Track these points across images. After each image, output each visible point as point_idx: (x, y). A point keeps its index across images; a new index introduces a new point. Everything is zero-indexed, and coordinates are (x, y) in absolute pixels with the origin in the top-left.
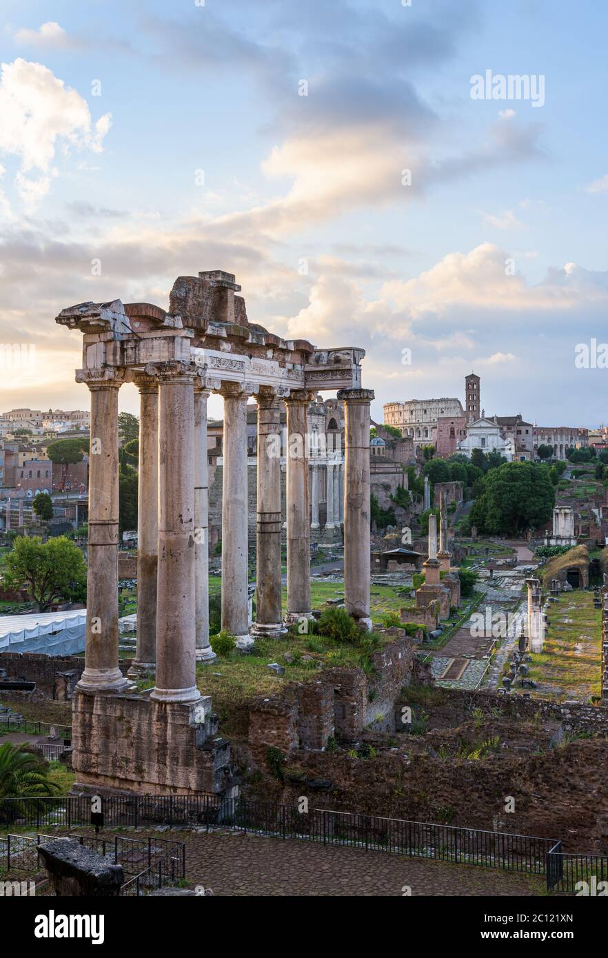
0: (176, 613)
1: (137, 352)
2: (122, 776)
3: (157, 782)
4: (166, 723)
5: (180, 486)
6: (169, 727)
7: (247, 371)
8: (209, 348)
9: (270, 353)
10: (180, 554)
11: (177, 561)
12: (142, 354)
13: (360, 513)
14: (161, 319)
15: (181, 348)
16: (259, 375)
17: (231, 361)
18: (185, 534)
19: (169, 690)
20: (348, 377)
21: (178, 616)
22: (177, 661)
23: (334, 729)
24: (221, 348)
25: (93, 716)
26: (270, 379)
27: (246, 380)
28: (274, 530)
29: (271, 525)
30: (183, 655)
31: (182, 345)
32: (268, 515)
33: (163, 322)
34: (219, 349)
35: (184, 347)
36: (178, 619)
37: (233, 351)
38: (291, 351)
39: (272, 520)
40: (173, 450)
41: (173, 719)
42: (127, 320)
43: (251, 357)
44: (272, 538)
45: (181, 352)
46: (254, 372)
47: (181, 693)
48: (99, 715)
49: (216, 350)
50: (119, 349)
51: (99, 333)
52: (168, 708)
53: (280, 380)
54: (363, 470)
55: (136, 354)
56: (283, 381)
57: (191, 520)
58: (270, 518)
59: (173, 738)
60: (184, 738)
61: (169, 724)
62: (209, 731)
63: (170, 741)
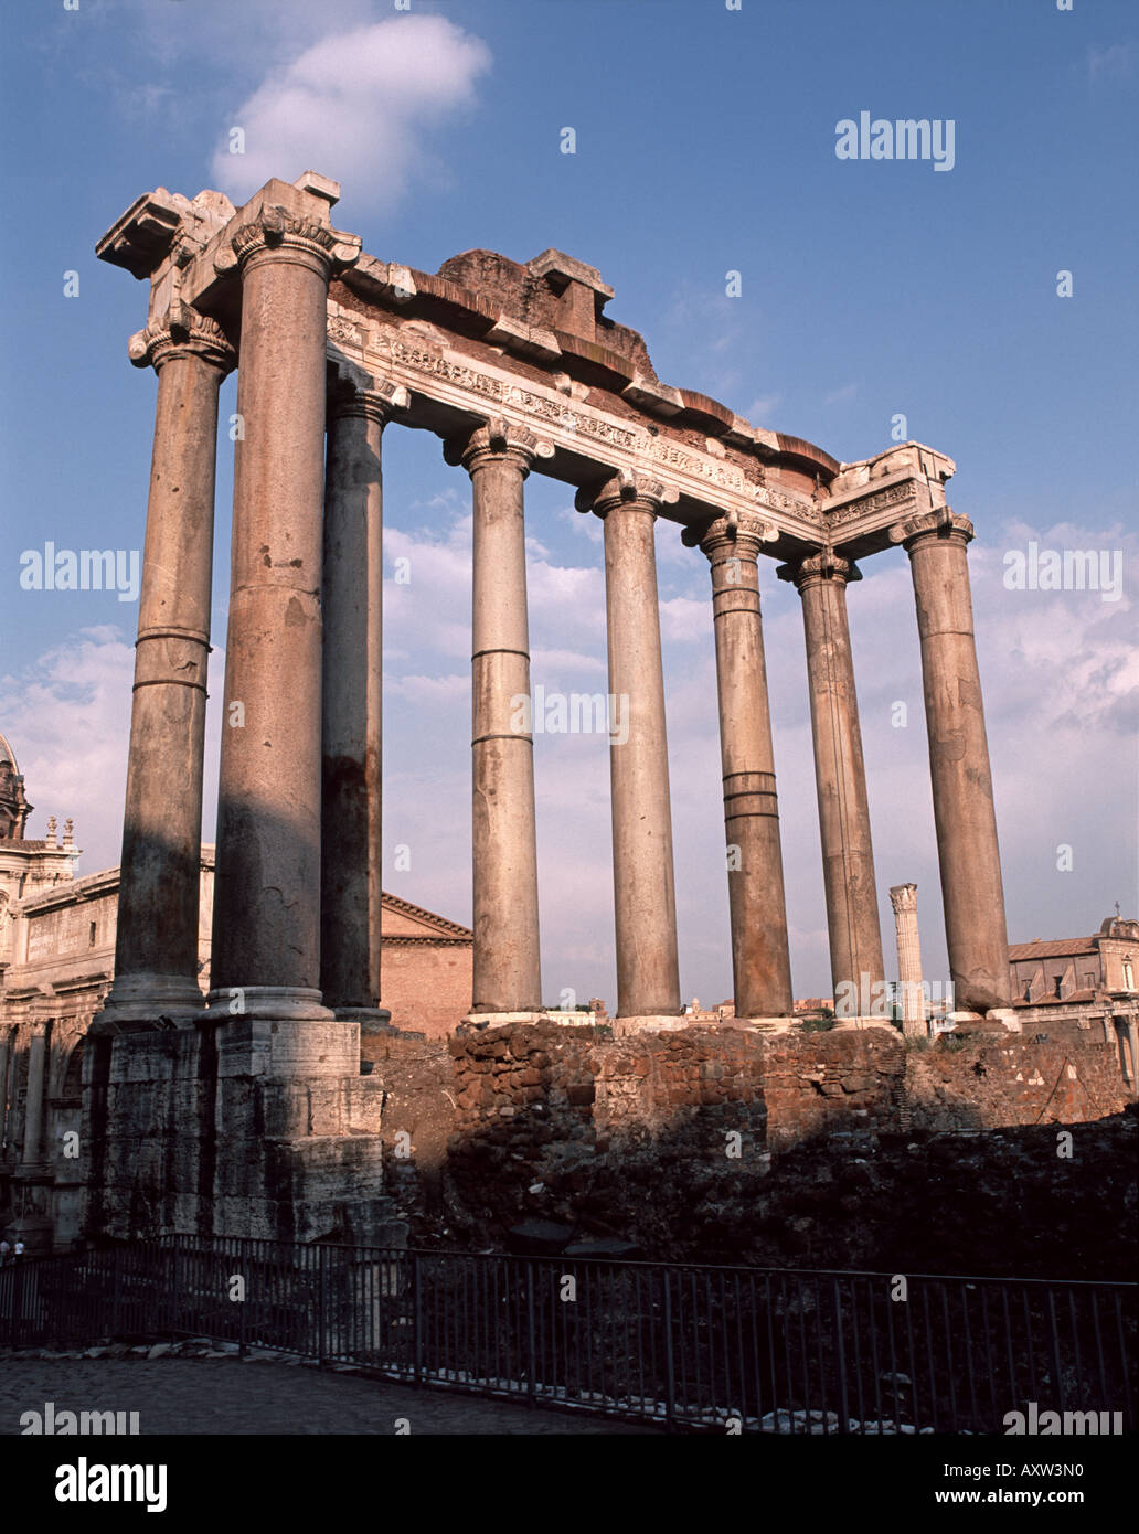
0: (246, 787)
4: (214, 1078)
6: (219, 1088)
7: (642, 454)
8: (519, 374)
13: (961, 771)
17: (592, 420)
18: (275, 591)
20: (907, 497)
22: (245, 909)
24: (559, 384)
25: (110, 1090)
26: (717, 493)
28: (755, 810)
29: (750, 797)
30: (261, 898)
32: (740, 778)
36: (249, 801)
39: (750, 789)
41: (226, 1064)
43: (654, 432)
44: (753, 826)
46: (667, 462)
48: (117, 1086)
52: (218, 1032)
53: (749, 506)
54: (960, 680)
57: (296, 562)
58: (745, 782)
59: (225, 1120)
60: (244, 1113)
61: (219, 1082)
62: (344, 1115)
63: (219, 1128)
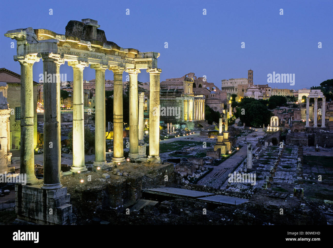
2: (31, 217)
3: (43, 220)
5: (51, 103)
8: (83, 50)
9: (116, 53)
10: (51, 131)
12: (37, 49)
18: (53, 122)
19: (47, 185)
21: (50, 155)
22: (50, 173)
24: (90, 50)
25: (22, 193)
30: (53, 171)
35: (54, 47)
36: (50, 156)
40: (48, 88)
41: (49, 196)
47: (52, 186)
48: (24, 193)
50: (30, 47)
51: (22, 41)
52: (47, 191)
55: (35, 49)
57: (56, 117)
59: (48, 204)
60: (52, 204)
61: (47, 198)
62: (65, 201)
63: (47, 204)
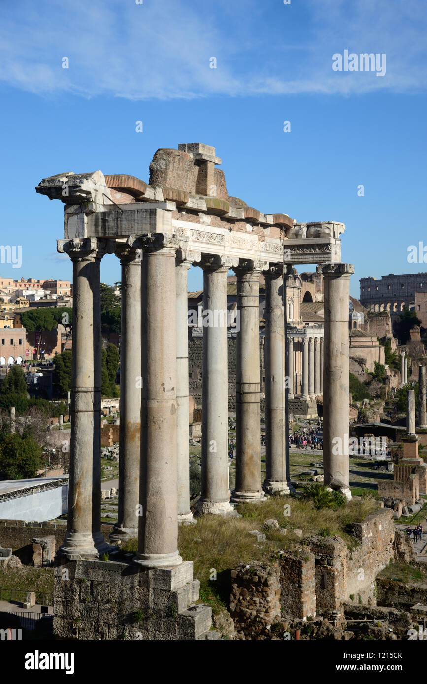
0: (159, 479)
1: (119, 223)
4: (148, 588)
6: (151, 591)
7: (227, 244)
8: (189, 221)
9: (249, 227)
10: (162, 421)
11: (160, 428)
12: (123, 226)
14: (142, 191)
15: (163, 221)
16: (238, 248)
17: (211, 234)
18: (167, 402)
21: (160, 482)
22: (160, 525)
23: (315, 598)
24: (201, 221)
25: (75, 581)
26: (250, 252)
27: (226, 253)
31: (163, 218)
33: (144, 194)
34: (200, 223)
35: (165, 219)
36: (160, 485)
37: (213, 225)
38: (270, 226)
41: (156, 584)
42: (108, 192)
43: (231, 230)
45: (163, 224)
46: (234, 245)
47: (164, 557)
49: (196, 223)
50: (100, 220)
51: (80, 204)
52: (151, 573)
53: (259, 254)
55: (117, 225)
56: (263, 254)
57: (173, 389)
62: (191, 597)
